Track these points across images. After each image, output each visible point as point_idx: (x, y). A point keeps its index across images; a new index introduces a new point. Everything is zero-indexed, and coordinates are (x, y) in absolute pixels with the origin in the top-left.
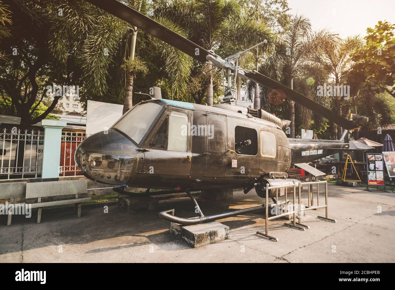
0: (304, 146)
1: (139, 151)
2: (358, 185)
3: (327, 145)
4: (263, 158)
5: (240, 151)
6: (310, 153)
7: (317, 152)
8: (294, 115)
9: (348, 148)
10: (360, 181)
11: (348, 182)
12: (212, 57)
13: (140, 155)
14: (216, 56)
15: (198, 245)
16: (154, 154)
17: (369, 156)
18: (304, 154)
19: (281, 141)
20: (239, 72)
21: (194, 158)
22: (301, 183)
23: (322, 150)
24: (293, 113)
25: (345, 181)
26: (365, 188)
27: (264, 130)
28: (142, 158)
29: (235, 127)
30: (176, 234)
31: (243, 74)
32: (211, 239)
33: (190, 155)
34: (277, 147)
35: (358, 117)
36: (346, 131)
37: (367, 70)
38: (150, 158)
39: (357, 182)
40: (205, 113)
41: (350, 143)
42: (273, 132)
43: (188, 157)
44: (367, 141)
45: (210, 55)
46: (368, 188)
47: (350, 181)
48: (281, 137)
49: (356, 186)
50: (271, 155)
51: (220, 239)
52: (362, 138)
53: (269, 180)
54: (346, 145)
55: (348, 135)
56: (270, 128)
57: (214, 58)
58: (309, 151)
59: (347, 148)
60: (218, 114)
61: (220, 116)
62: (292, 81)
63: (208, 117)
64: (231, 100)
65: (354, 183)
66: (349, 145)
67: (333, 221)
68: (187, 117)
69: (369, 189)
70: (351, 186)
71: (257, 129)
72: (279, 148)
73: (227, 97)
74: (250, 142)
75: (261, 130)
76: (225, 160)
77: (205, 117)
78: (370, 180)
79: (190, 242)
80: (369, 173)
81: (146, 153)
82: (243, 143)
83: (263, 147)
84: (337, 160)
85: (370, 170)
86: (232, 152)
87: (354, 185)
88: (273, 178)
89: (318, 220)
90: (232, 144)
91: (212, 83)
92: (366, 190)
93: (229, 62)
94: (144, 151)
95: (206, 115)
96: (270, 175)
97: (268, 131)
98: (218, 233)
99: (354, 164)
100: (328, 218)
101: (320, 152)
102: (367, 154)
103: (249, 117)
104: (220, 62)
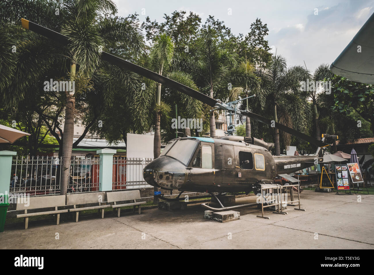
0: (285, 161)
1: (187, 169)
2: (332, 191)
3: (304, 160)
4: (257, 171)
5: (242, 167)
6: (291, 166)
7: (296, 165)
8: (278, 135)
9: (323, 161)
10: (334, 188)
11: (323, 189)
12: (219, 104)
13: (188, 172)
14: (222, 103)
15: (224, 221)
16: (195, 170)
17: (337, 167)
18: (286, 167)
19: (268, 159)
20: (237, 112)
21: (216, 172)
22: (281, 186)
23: (300, 164)
24: (278, 133)
25: (321, 188)
26: (336, 193)
27: (256, 152)
28: (190, 173)
29: (239, 152)
30: (209, 218)
31: (239, 113)
32: (231, 219)
33: (214, 170)
34: (265, 163)
35: (328, 136)
36: (319, 148)
37: (336, 96)
38: (194, 173)
39: (331, 188)
40: (221, 145)
41: (324, 157)
42: (262, 154)
43: (213, 172)
44: (343, 154)
45: (218, 103)
46: (337, 192)
47: (325, 188)
48: (268, 156)
49: (330, 191)
50: (262, 169)
51: (235, 219)
52: (339, 152)
53: (261, 185)
54: (321, 159)
55: (322, 151)
56: (260, 151)
57: (220, 104)
58: (289, 165)
59: (321, 161)
60: (229, 145)
61: (229, 146)
62: (276, 107)
63: (223, 147)
64: (233, 132)
65: (328, 189)
66: (323, 159)
67: (304, 210)
68: (211, 148)
69: (339, 193)
70: (326, 192)
71: (252, 152)
72: (267, 164)
73: (230, 130)
74: (248, 161)
75: (255, 153)
76: (234, 173)
77: (221, 147)
78: (339, 186)
79: (219, 220)
80: (338, 180)
81: (191, 170)
82: (244, 162)
83: (256, 164)
84: (319, 171)
85: (338, 178)
86: (238, 168)
87: (328, 191)
88: (264, 183)
89: (295, 210)
90: (238, 163)
91: (214, 115)
92: (336, 194)
93: (230, 106)
94: (190, 169)
95: (221, 146)
96: (262, 181)
97: (259, 153)
98: (234, 216)
99: (329, 174)
100: (301, 209)
101: (299, 165)
102: (335, 165)
103: (246, 145)
104: (225, 106)
